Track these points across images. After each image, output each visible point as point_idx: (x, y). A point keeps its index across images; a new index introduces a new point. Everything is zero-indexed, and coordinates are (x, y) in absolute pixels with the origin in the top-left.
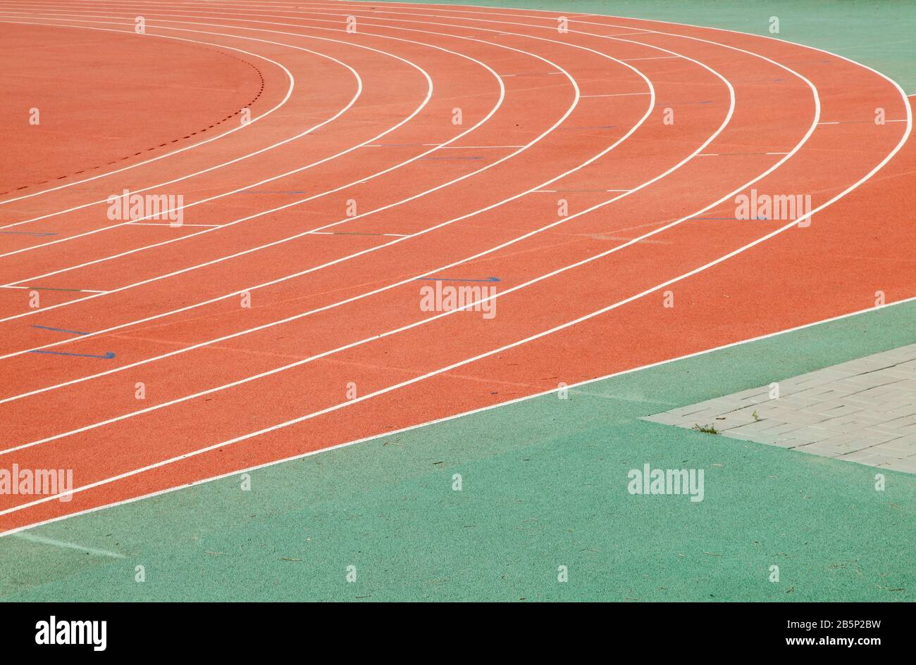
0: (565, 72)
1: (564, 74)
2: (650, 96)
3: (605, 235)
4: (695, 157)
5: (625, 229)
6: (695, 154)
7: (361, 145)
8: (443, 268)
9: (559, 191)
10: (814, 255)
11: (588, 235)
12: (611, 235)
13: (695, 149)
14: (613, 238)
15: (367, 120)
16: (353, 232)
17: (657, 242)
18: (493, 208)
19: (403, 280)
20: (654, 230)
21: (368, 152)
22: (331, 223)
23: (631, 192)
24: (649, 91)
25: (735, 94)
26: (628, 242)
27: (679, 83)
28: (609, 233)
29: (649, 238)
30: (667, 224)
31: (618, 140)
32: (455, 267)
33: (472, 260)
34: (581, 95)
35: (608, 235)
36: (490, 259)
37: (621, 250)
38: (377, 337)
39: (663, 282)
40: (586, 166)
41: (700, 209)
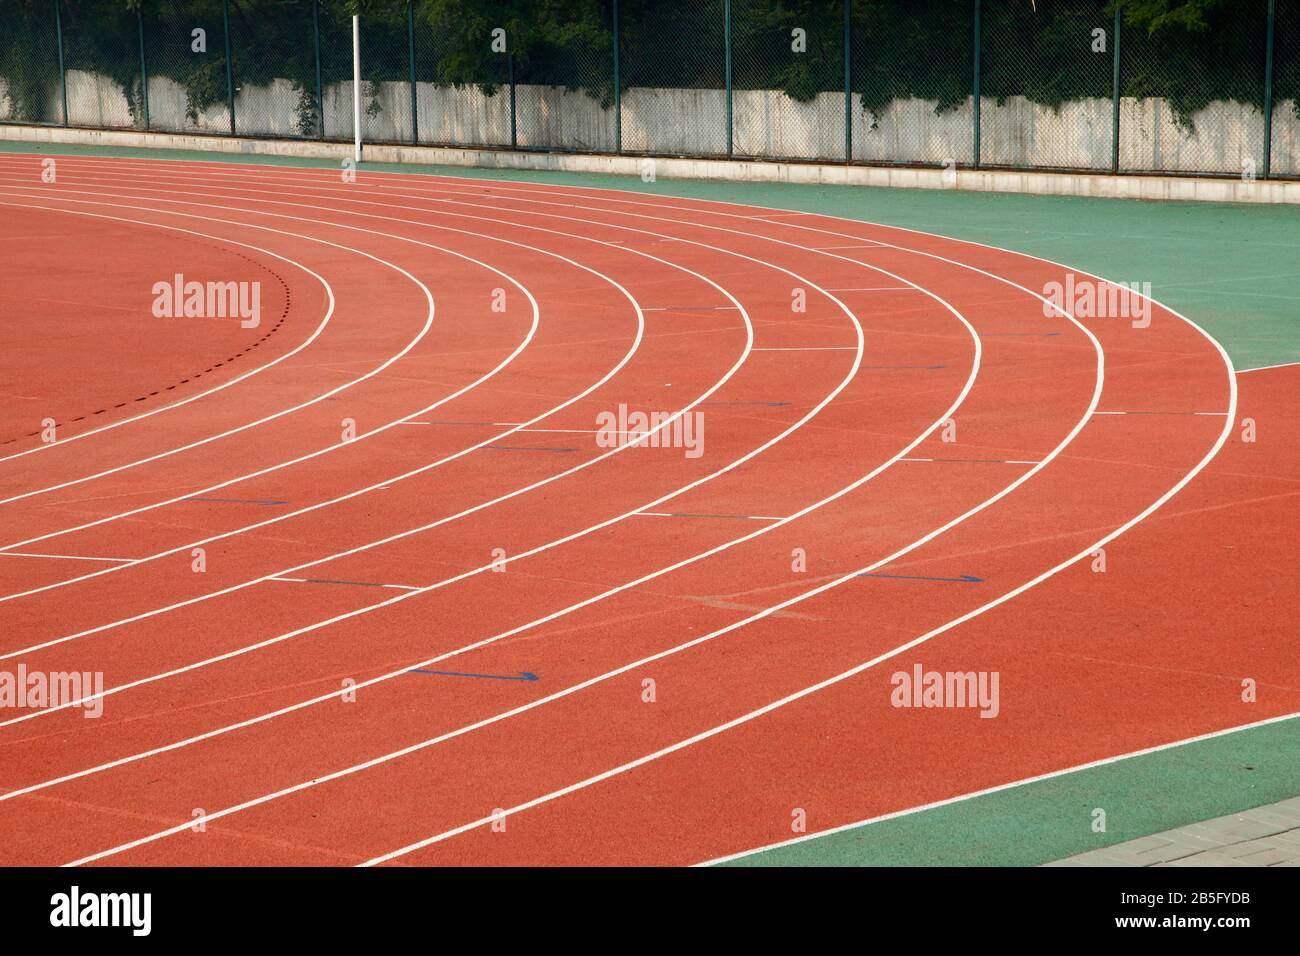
0: (740, 307)
1: (738, 311)
2: (856, 352)
3: (724, 600)
4: (897, 463)
5: (757, 591)
6: (897, 458)
7: (400, 421)
8: (456, 652)
9: (677, 515)
10: (1035, 652)
11: (698, 598)
12: (734, 599)
13: (900, 448)
14: (736, 606)
15: (424, 378)
16: (337, 579)
17: (800, 616)
18: (566, 542)
19: (388, 672)
20: (801, 593)
21: (408, 434)
22: (310, 561)
23: (785, 520)
24: (856, 345)
25: (982, 356)
26: (756, 613)
27: (903, 333)
28: (731, 596)
29: (789, 608)
30: (824, 583)
31: (790, 426)
32: (476, 649)
33: (506, 638)
34: (753, 347)
35: (729, 601)
36: (535, 637)
37: (742, 628)
38: (310, 783)
39: (792, 692)
40: (728, 472)
41: (882, 558)
